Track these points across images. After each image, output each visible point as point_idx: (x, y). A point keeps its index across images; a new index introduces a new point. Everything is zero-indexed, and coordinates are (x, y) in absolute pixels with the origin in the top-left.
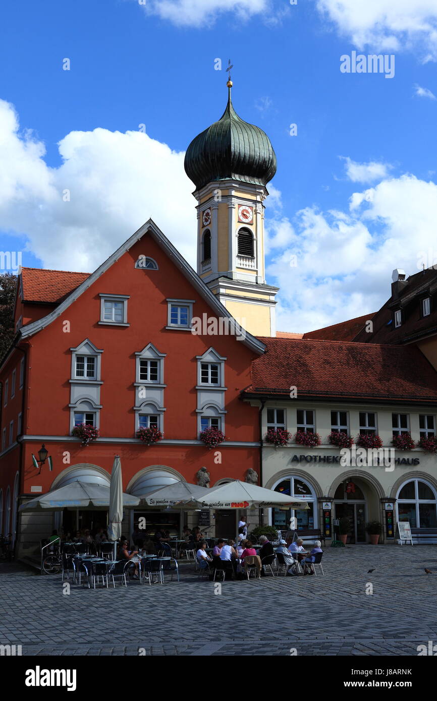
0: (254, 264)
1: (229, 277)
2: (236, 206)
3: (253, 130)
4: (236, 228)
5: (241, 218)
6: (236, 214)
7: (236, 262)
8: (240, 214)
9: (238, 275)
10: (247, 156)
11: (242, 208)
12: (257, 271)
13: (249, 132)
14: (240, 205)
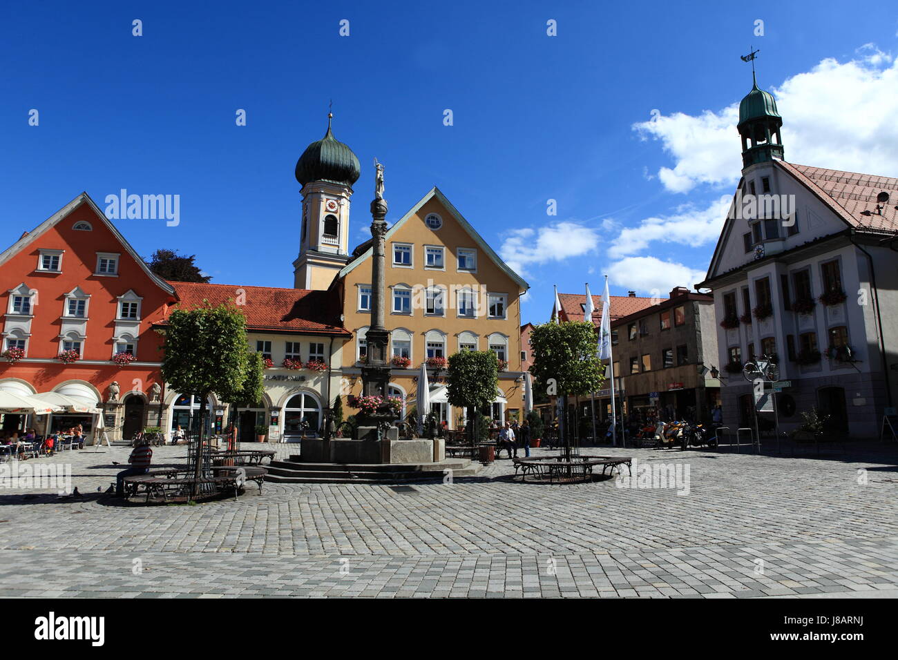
0: (337, 240)
1: (315, 250)
2: (325, 200)
3: (340, 147)
4: (323, 215)
5: (329, 208)
6: (324, 205)
7: (322, 239)
8: (327, 206)
9: (322, 248)
10: (333, 164)
11: (329, 202)
12: (338, 246)
13: (337, 148)
14: (327, 199)
